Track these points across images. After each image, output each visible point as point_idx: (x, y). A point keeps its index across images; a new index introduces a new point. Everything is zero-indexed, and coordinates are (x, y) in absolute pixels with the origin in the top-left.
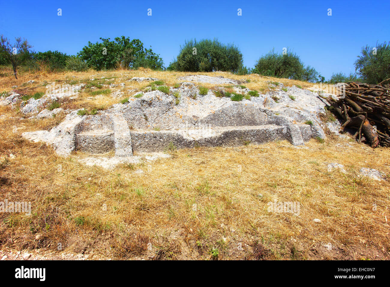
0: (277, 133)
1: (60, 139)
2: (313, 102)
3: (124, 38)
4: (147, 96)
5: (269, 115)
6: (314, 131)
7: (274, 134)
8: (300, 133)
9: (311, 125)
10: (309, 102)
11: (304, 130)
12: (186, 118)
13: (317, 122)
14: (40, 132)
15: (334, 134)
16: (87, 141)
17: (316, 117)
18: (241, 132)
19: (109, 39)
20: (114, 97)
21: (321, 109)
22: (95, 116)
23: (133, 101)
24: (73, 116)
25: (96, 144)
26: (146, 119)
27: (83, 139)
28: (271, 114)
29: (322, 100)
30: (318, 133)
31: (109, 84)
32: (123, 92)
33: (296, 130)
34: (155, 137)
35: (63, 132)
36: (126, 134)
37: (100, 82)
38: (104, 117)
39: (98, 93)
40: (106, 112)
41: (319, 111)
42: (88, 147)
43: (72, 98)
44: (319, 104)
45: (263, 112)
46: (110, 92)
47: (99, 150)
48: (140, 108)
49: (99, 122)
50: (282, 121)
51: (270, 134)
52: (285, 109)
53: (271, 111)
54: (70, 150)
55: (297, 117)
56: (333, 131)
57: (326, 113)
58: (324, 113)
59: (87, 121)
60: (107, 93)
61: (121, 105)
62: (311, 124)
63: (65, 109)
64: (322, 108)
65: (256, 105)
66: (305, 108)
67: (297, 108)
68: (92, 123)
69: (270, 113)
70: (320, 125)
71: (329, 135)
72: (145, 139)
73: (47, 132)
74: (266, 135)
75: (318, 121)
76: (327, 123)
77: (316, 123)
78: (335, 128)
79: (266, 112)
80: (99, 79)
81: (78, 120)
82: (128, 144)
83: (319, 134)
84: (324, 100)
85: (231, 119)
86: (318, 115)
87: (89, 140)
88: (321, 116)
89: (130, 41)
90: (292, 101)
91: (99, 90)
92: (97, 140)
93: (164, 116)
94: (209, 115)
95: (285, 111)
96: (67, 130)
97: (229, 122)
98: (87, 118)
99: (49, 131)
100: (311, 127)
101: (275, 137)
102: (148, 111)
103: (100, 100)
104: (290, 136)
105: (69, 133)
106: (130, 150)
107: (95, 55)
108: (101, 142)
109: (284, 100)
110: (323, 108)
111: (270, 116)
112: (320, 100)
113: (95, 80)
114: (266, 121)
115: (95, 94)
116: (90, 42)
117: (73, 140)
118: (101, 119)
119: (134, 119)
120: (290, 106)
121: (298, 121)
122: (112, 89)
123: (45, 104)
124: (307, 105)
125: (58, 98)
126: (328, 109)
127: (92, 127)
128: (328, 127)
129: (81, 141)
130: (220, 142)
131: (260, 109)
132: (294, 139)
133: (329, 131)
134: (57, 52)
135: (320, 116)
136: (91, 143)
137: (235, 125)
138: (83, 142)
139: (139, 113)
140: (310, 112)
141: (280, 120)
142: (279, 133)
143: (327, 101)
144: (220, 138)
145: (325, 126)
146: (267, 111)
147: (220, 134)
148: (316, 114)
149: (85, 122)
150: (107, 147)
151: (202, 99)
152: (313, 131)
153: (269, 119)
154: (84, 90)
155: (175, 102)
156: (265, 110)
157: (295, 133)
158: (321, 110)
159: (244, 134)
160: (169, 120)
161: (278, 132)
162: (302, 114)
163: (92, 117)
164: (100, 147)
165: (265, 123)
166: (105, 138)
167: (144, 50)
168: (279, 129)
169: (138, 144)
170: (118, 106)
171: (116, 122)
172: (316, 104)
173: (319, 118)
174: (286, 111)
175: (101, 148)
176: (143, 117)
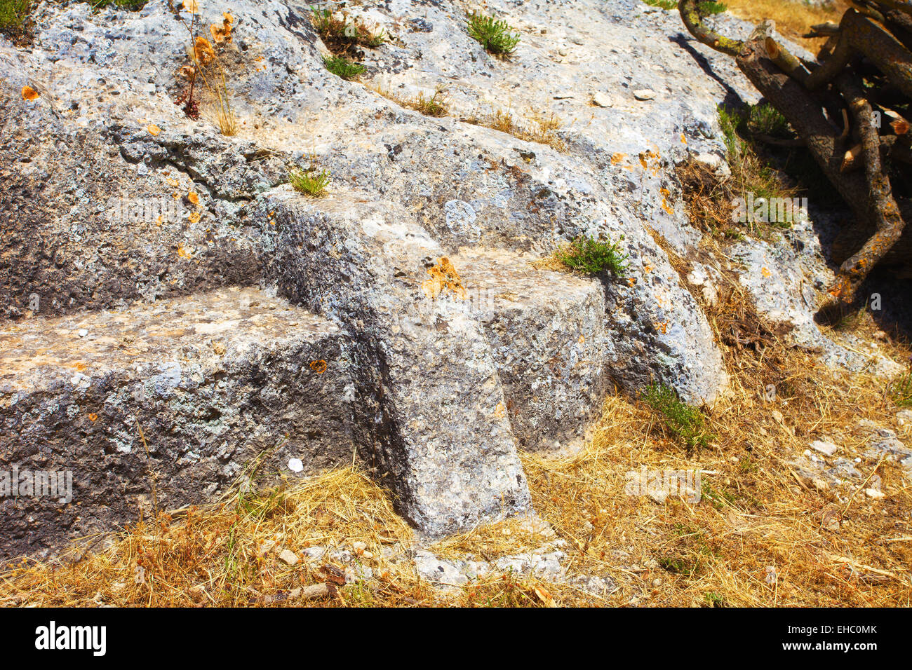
0: (256, 403)
2: (647, 73)
5: (227, 197)
6: (634, 334)
7: (214, 414)
8: (488, 387)
9: (605, 281)
10: (619, 77)
11: (544, 337)
13: (662, 242)
15: (787, 337)
17: (660, 202)
21: (697, 131)
28: (249, 181)
29: (704, 63)
30: (667, 350)
33: (448, 367)
41: (682, 146)
44: (687, 91)
45: (157, 162)
51: (164, 429)
52: (397, 132)
53: (249, 158)
56: (776, 315)
57: (731, 164)
58: (713, 160)
62: (612, 267)
64: (702, 125)
65: (77, 96)
66: (571, 122)
67: (506, 126)
69: (233, 173)
70: (684, 272)
71: (747, 358)
74: (110, 450)
75: (668, 228)
76: (736, 249)
77: (648, 259)
78: (795, 280)
79: (191, 161)
83: (671, 362)
84: (722, 64)
86: (671, 186)
88: (696, 188)
90: (492, 59)
95: (398, 149)
100: (609, 296)
101: (223, 450)
104: (391, 429)
109: (419, 57)
110: (712, 120)
111: (231, 208)
112: (692, 60)
114: (186, 253)
120: (458, 103)
121: (508, 239)
124: (599, 98)
126: (742, 131)
128: (744, 281)
131: (115, 134)
133: (751, 315)
135: (687, 191)
140: (611, 158)
142: (276, 404)
143: (740, 66)
145: (724, 270)
146: (197, 154)
148: (655, 177)
152: (621, 332)
153: (223, 232)
156: (176, 149)
157: (436, 395)
158: (696, 135)
161: (269, 392)
162: (542, 176)
165: (178, 279)
168: (272, 359)
172: (664, 91)
173: (680, 204)
174: (406, 152)
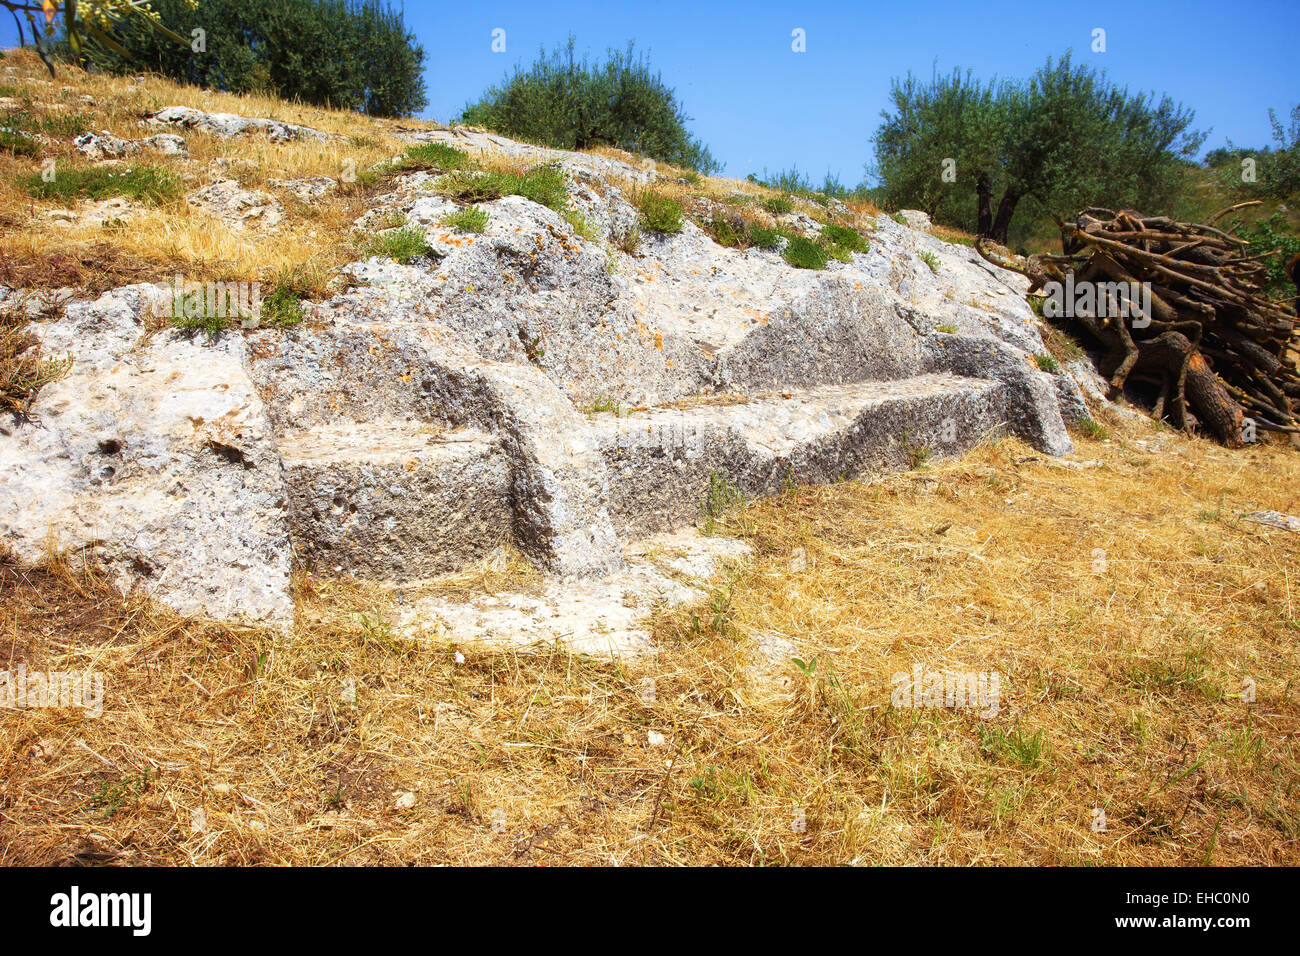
0: (989, 408)
5: (922, 334)
6: (1062, 397)
7: (981, 411)
8: (1055, 404)
10: (984, 283)
12: (677, 346)
15: (1102, 405)
16: (365, 500)
18: (903, 410)
22: (295, 339)
25: (420, 514)
27: (333, 492)
28: (927, 328)
30: (1078, 402)
33: (1046, 395)
34: (659, 453)
35: (156, 449)
40: (341, 310)
42: (370, 540)
45: (906, 318)
47: (436, 552)
48: (496, 293)
49: (326, 374)
50: (989, 357)
51: (973, 416)
53: (925, 317)
58: (1041, 325)
62: (1051, 366)
64: (1027, 307)
66: (996, 304)
67: (976, 306)
69: (923, 324)
72: (621, 464)
74: (964, 420)
76: (1070, 365)
79: (913, 319)
83: (1080, 408)
85: (823, 351)
87: (377, 494)
88: (1044, 337)
90: (933, 274)
92: (430, 489)
94: (752, 334)
96: (205, 439)
97: (819, 366)
101: (982, 427)
104: (1032, 418)
105: (234, 455)
108: (451, 503)
111: (924, 339)
114: (917, 358)
117: (279, 504)
120: (955, 295)
124: (989, 293)
128: (1078, 379)
129: (321, 506)
132: (1048, 432)
136: (390, 513)
137: (840, 378)
138: (338, 511)
141: (978, 356)
142: (992, 409)
146: (914, 316)
147: (847, 421)
148: (1037, 330)
150: (477, 529)
151: (662, 251)
153: (923, 349)
156: (910, 313)
157: (1045, 406)
161: (991, 404)
163: (283, 346)
164: (442, 530)
165: (918, 368)
166: (469, 472)
168: (992, 392)
172: (1005, 290)
175: (448, 542)
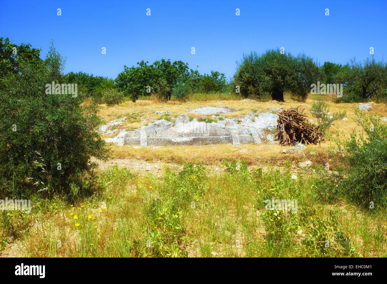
0: (226, 139)
1: (119, 140)
3: (163, 61)
4: (157, 122)
7: (223, 140)
8: (238, 139)
9: (251, 136)
10: (264, 123)
11: (244, 138)
12: (177, 132)
13: (258, 134)
14: (110, 139)
18: (202, 138)
19: (148, 62)
20: (142, 123)
21: (271, 127)
22: (133, 131)
23: (150, 125)
24: (123, 132)
25: (133, 142)
26: (156, 133)
28: (228, 130)
30: (255, 140)
31: (141, 116)
32: (147, 121)
33: (235, 137)
34: (158, 140)
35: (120, 138)
36: (145, 137)
37: (135, 115)
38: (137, 132)
39: (134, 122)
40: (138, 129)
41: (266, 128)
42: (130, 143)
43: (121, 125)
45: (223, 129)
46: (140, 121)
48: (153, 128)
51: (221, 140)
54: (123, 144)
55: (247, 131)
58: (270, 129)
59: (129, 134)
60: (139, 121)
61: (145, 126)
63: (119, 129)
65: (219, 125)
68: (131, 134)
70: (260, 136)
71: (263, 141)
72: (154, 140)
73: (112, 138)
76: (268, 135)
77: (255, 134)
79: (225, 129)
80: (135, 114)
81: (126, 133)
82: (146, 141)
87: (130, 140)
88: (267, 131)
89: (172, 64)
90: (253, 122)
91: (135, 120)
92: (133, 140)
93: (165, 131)
96: (121, 136)
97: (200, 135)
98: (129, 132)
99: (113, 138)
102: (157, 129)
103: (135, 125)
104: (232, 140)
105: (122, 137)
106: (147, 144)
107: (131, 83)
108: (135, 141)
109: (245, 122)
113: (133, 114)
114: (224, 134)
115: (132, 122)
116: (125, 66)
117: (124, 140)
118: (135, 133)
119: (150, 133)
122: (142, 119)
123: (108, 128)
125: (115, 125)
127: (132, 136)
129: (127, 141)
130: (191, 143)
131: (221, 127)
132: (234, 142)
134: (82, 74)
135: (265, 131)
139: (152, 130)
140: (256, 128)
144: (191, 141)
145: (265, 136)
147: (191, 139)
148: (261, 130)
149: (128, 134)
150: (137, 143)
152: (252, 139)
153: (227, 133)
154: (126, 120)
155: (172, 125)
159: (205, 139)
160: (168, 133)
166: (137, 139)
167: (189, 71)
169: (150, 142)
170: (143, 127)
171: (141, 133)
173: (263, 132)
175: (135, 144)
176: (155, 132)
